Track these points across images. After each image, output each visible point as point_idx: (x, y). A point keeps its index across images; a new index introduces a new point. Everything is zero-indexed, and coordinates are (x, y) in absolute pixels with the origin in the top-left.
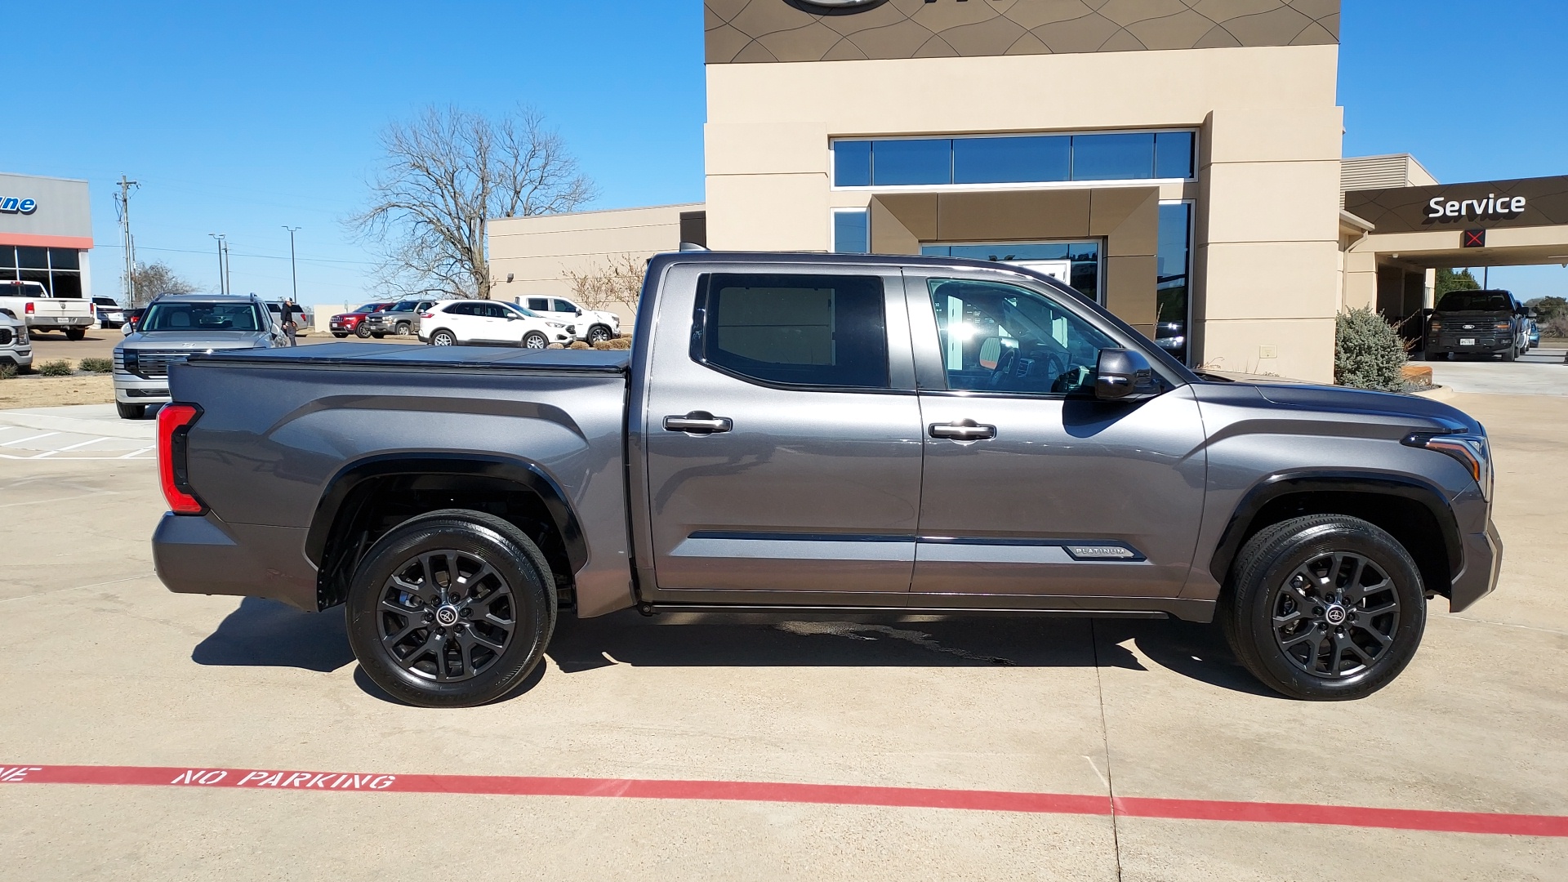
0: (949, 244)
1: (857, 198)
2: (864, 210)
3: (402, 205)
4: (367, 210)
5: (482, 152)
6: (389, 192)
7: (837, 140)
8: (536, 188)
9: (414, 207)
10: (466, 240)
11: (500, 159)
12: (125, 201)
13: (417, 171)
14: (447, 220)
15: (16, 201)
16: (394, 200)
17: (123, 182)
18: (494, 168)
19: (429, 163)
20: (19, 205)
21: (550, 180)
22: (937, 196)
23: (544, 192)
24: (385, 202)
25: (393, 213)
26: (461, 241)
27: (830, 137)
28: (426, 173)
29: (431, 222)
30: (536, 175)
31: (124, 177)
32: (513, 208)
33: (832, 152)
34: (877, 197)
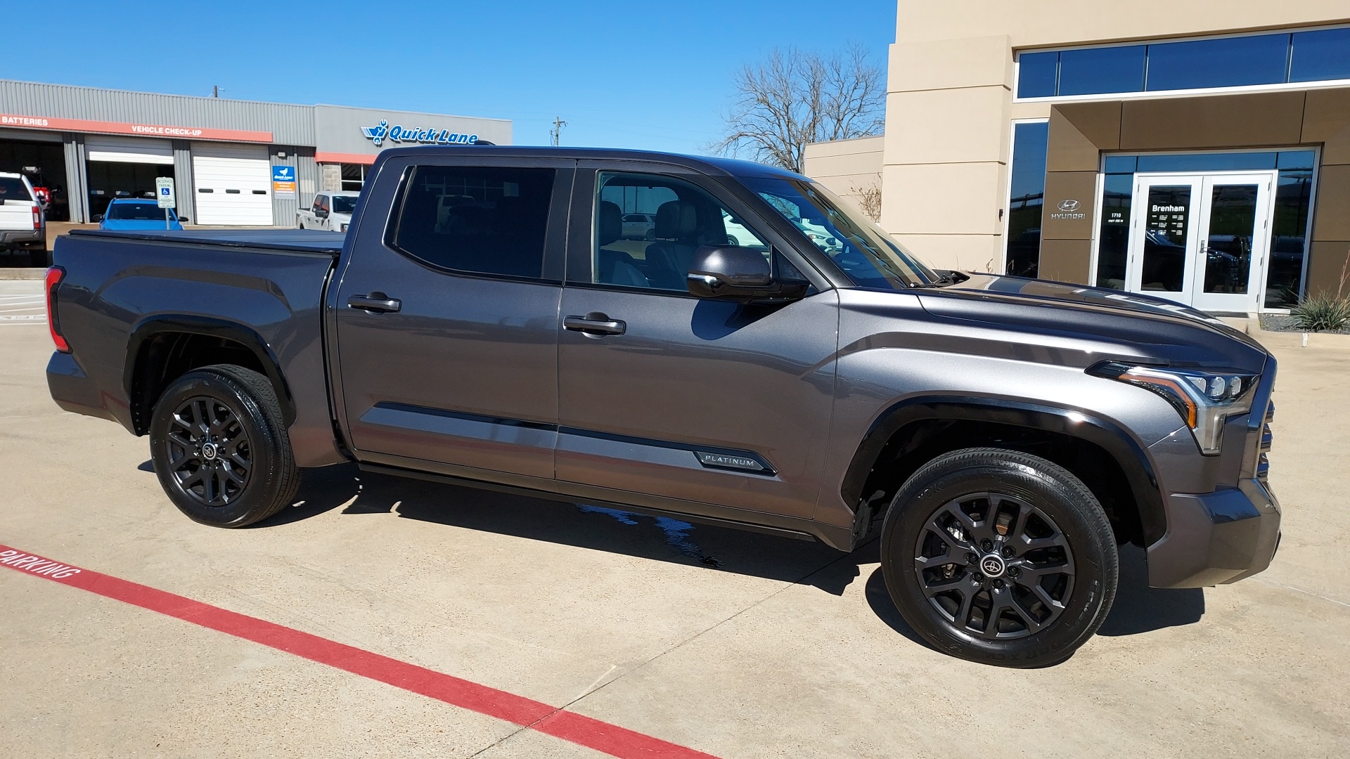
0: (1136, 154)
1: (1038, 110)
2: (1046, 120)
3: (749, 134)
4: (723, 139)
5: (815, 87)
6: (738, 124)
7: (1023, 52)
8: (855, 115)
9: (758, 136)
10: (795, 162)
11: (829, 91)
12: (557, 136)
13: (762, 105)
14: (782, 147)
15: (466, 137)
16: (742, 130)
17: (557, 121)
18: (824, 99)
19: (770, 98)
20: (468, 139)
21: (864, 109)
22: (1121, 104)
23: (861, 118)
24: (735, 132)
25: (742, 140)
26: (791, 162)
27: (1015, 50)
28: (768, 107)
29: (770, 148)
30: (856, 104)
31: (558, 117)
32: (835, 133)
33: (1018, 65)
34: (1056, 107)
